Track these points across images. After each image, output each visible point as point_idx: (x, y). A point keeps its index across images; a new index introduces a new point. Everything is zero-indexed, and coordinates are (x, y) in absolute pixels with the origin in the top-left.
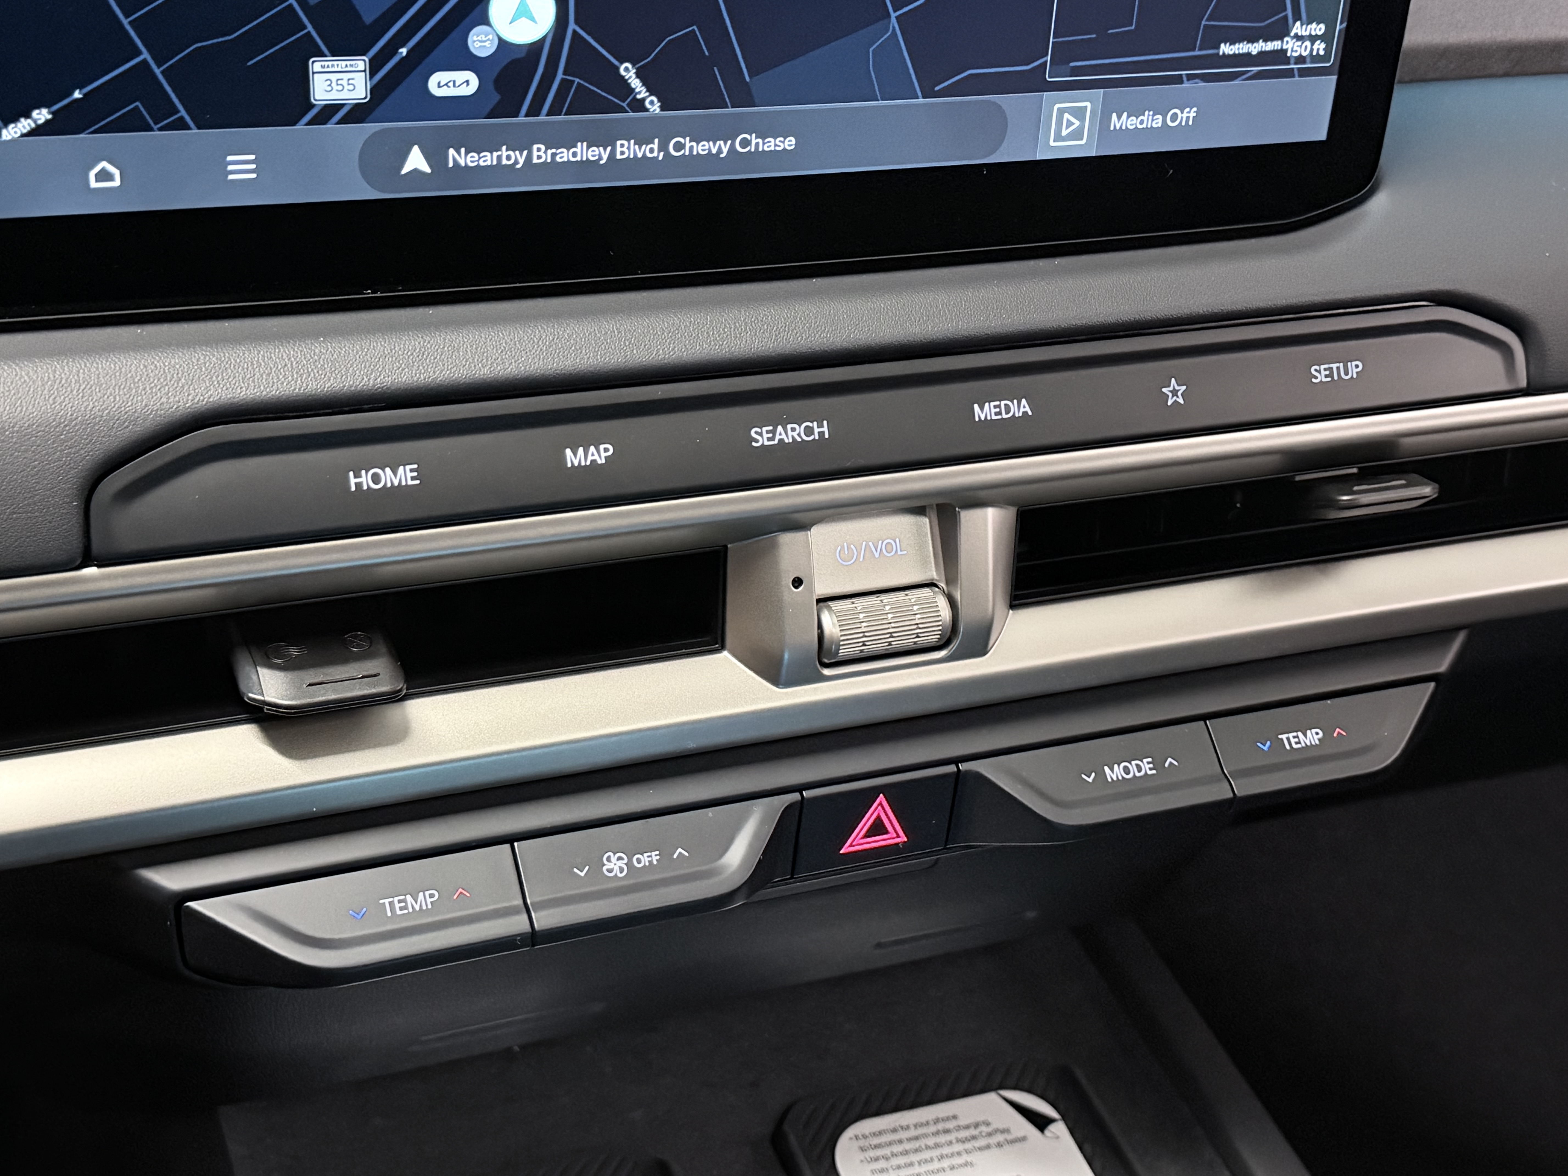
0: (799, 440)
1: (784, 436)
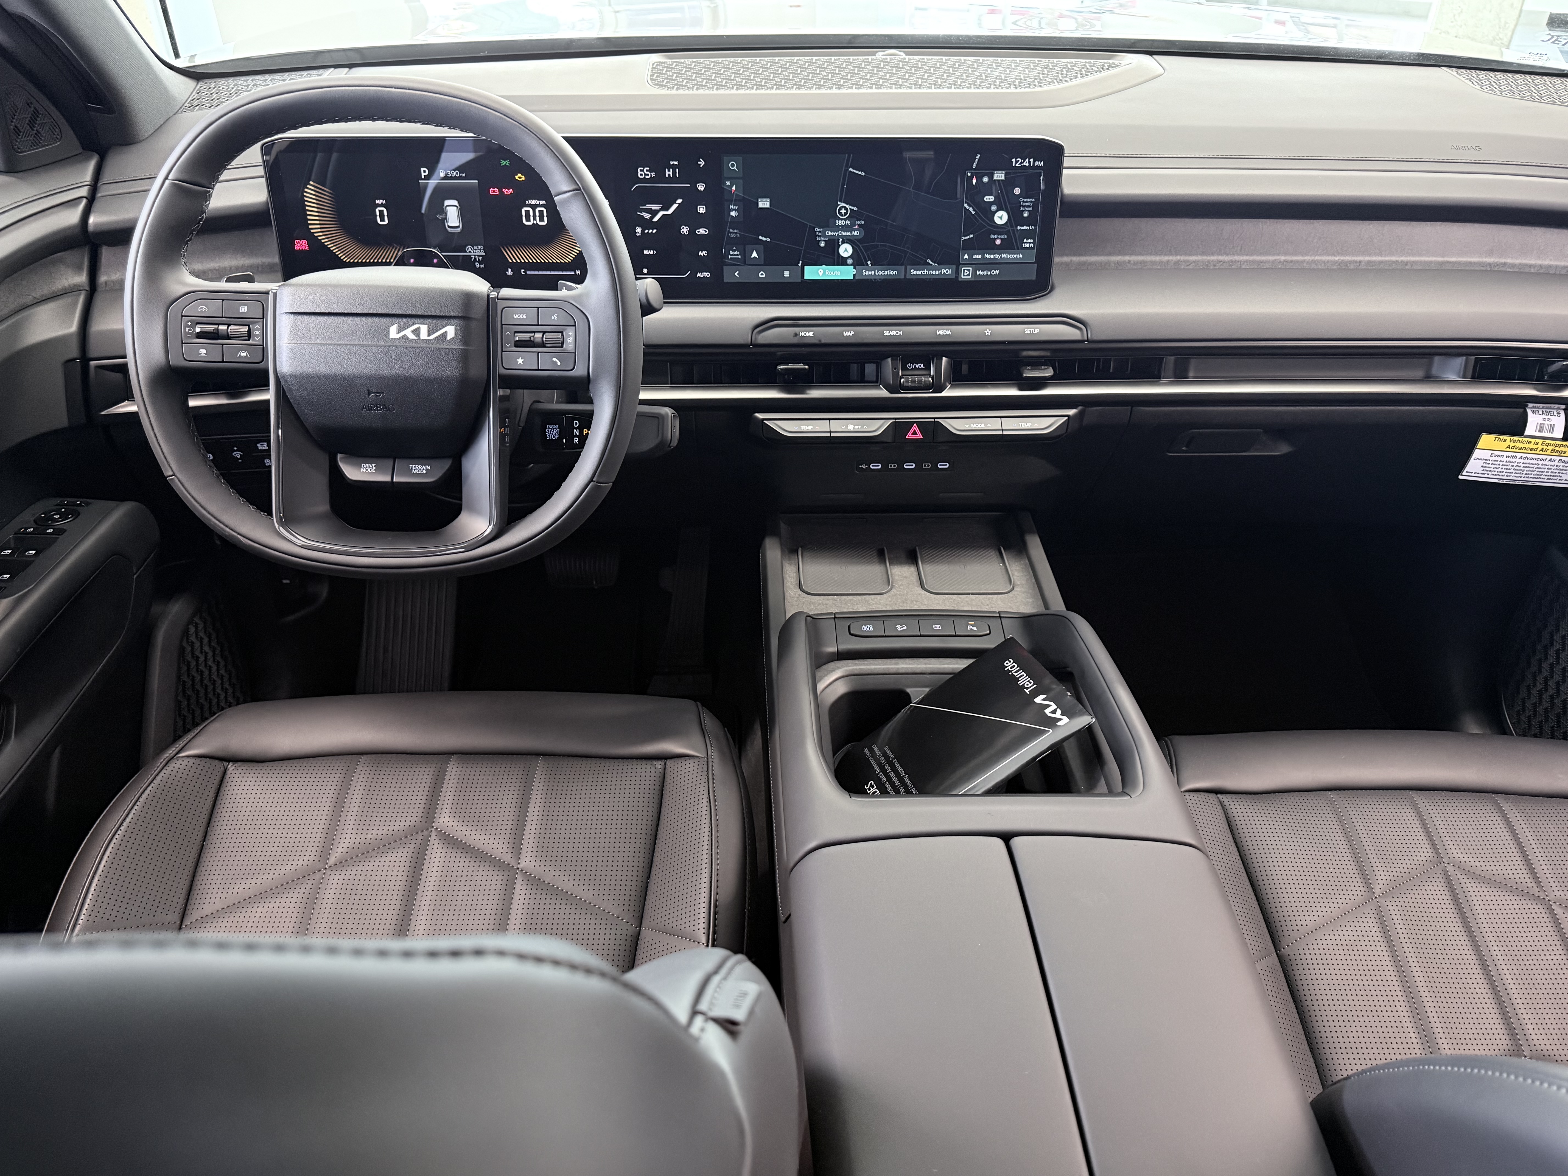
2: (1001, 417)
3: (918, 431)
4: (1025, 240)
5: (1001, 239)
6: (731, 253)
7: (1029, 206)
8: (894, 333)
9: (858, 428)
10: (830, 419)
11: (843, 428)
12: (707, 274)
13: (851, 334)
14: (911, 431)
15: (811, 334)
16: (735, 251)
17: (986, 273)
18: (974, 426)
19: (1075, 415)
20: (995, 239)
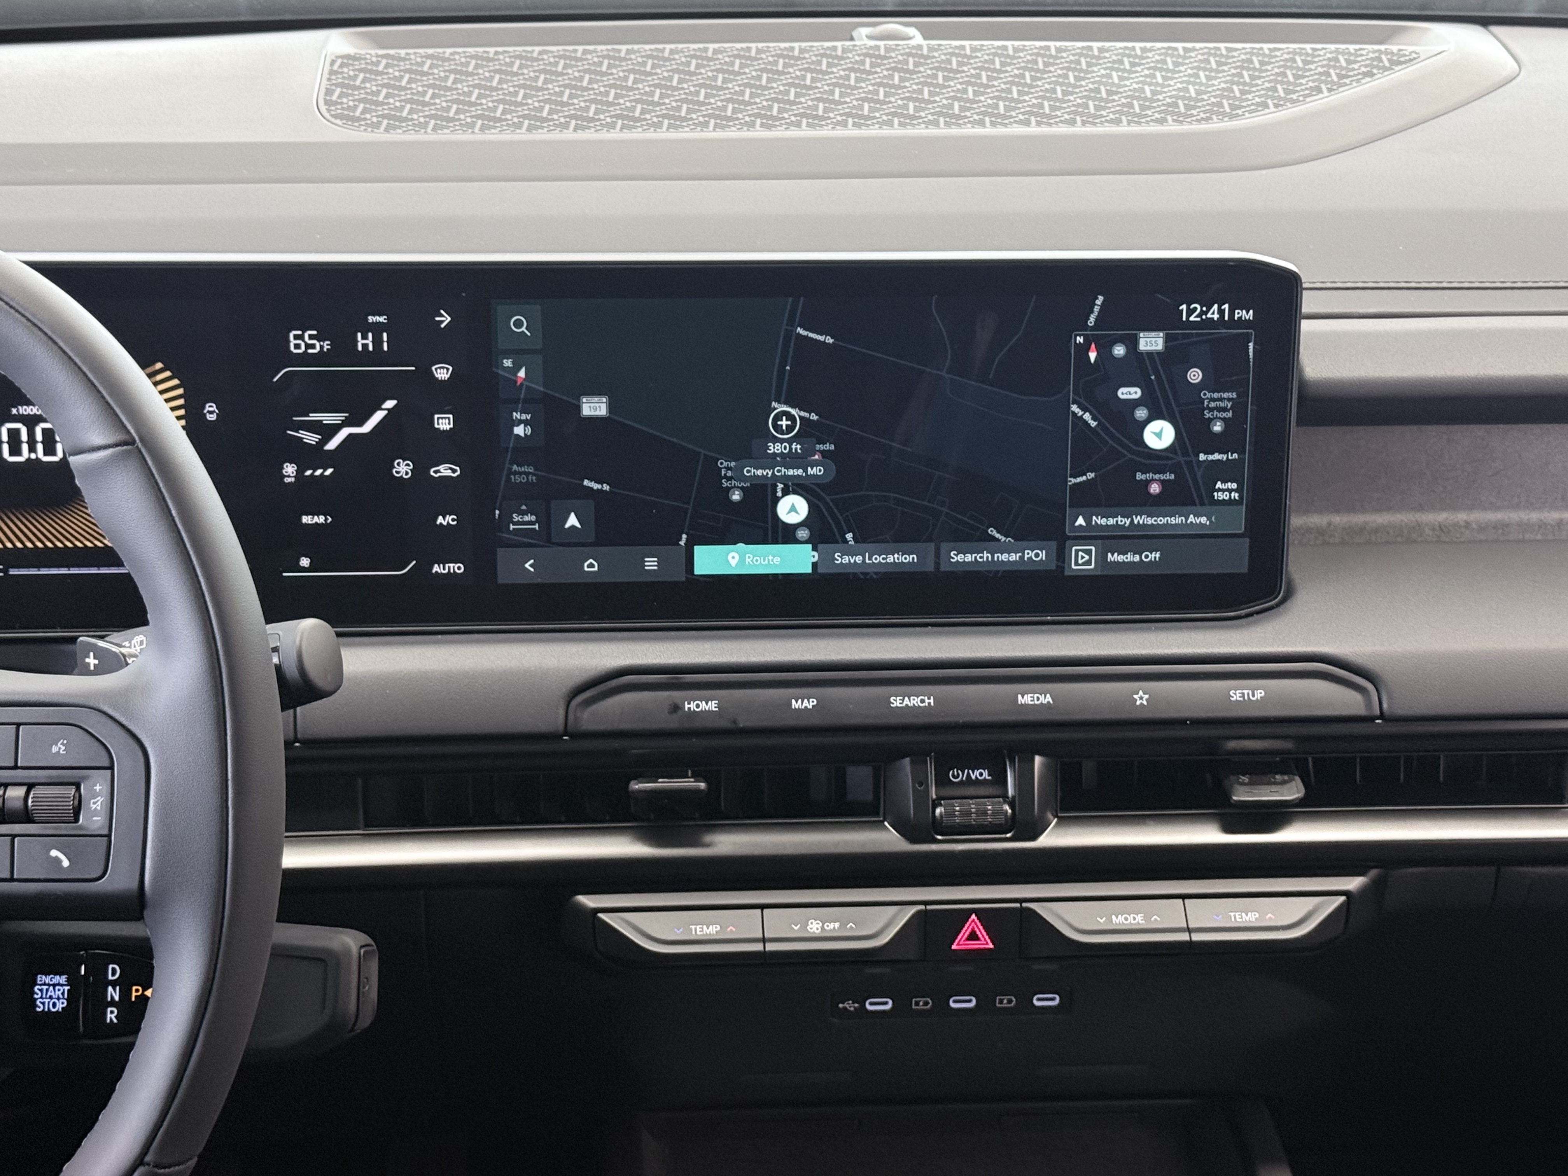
0: (916, 705)
1: (908, 703)
2: (1184, 897)
3: (981, 932)
4: (1219, 485)
5: (1163, 482)
6: (516, 518)
7: (1225, 410)
8: (915, 701)
9: (832, 927)
10: (762, 907)
11: (796, 930)
12: (456, 568)
13: (810, 704)
14: (965, 932)
15: (712, 706)
16: (524, 513)
17: (1130, 558)
18: (1119, 921)
19: (1364, 891)
20: (1148, 482)
